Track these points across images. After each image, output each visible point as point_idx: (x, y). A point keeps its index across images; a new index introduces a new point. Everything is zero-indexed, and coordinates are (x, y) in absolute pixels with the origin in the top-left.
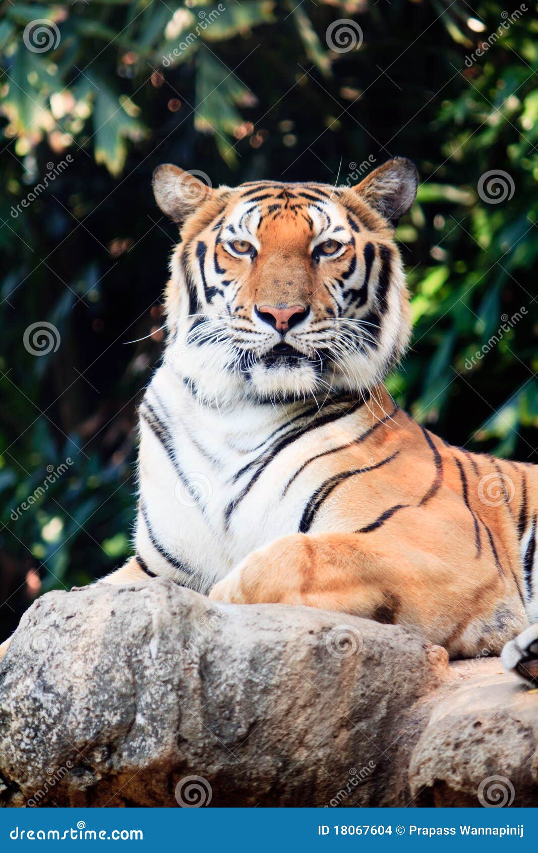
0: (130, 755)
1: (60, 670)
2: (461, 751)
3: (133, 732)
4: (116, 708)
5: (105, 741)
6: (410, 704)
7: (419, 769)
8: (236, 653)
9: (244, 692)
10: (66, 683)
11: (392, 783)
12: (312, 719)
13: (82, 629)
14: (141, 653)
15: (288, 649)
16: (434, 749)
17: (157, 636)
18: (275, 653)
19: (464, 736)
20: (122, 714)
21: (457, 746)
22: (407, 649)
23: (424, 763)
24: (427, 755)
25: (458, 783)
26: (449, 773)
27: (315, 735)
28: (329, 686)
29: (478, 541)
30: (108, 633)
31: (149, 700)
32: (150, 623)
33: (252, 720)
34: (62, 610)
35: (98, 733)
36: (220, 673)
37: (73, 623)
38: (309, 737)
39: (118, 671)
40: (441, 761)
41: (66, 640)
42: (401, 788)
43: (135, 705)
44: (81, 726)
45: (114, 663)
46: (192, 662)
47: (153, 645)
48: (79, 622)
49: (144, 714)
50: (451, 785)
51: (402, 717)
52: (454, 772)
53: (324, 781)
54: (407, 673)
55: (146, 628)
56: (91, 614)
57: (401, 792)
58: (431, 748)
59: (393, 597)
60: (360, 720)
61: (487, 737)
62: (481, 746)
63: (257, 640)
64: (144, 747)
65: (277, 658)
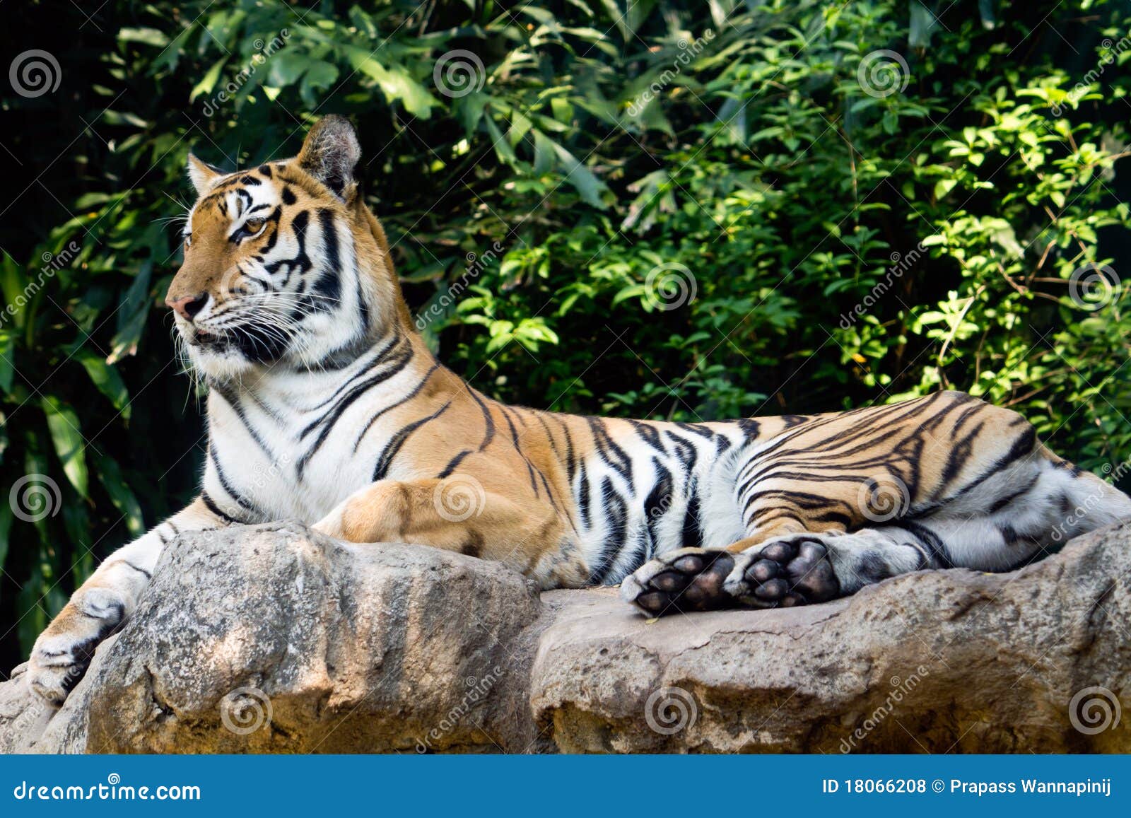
0: (284, 682)
1: (210, 604)
2: (590, 675)
3: (286, 661)
4: (270, 639)
5: (260, 669)
6: (516, 633)
7: (545, 693)
8: (369, 589)
9: (379, 623)
10: (218, 616)
11: (502, 704)
12: (436, 648)
13: (228, 566)
14: (288, 589)
15: (414, 584)
16: (562, 674)
17: (302, 573)
18: (404, 588)
19: (591, 662)
20: (275, 644)
21: (586, 671)
22: (511, 583)
23: (551, 687)
24: (554, 679)
25: (586, 704)
26: (578, 695)
27: (440, 662)
28: (452, 618)
29: (534, 482)
30: (254, 570)
31: (299, 631)
32: (295, 561)
33: (386, 649)
34: (204, 548)
35: (254, 661)
36: (356, 606)
37: (218, 560)
38: (434, 664)
39: (268, 605)
40: (569, 684)
41: (212, 576)
42: (513, 709)
43: (286, 636)
44: (237, 655)
45: (264, 597)
46: (334, 597)
47: (299, 581)
48: (224, 560)
49: (295, 645)
50: (579, 706)
51: (511, 645)
52: (583, 693)
53: (447, 703)
54: (513, 605)
55: (292, 565)
56: (235, 552)
57: (513, 713)
58: (558, 673)
59: (477, 536)
60: (476, 648)
61: (614, 662)
62: (609, 671)
63: (387, 576)
64: (297, 675)
65: (405, 593)
